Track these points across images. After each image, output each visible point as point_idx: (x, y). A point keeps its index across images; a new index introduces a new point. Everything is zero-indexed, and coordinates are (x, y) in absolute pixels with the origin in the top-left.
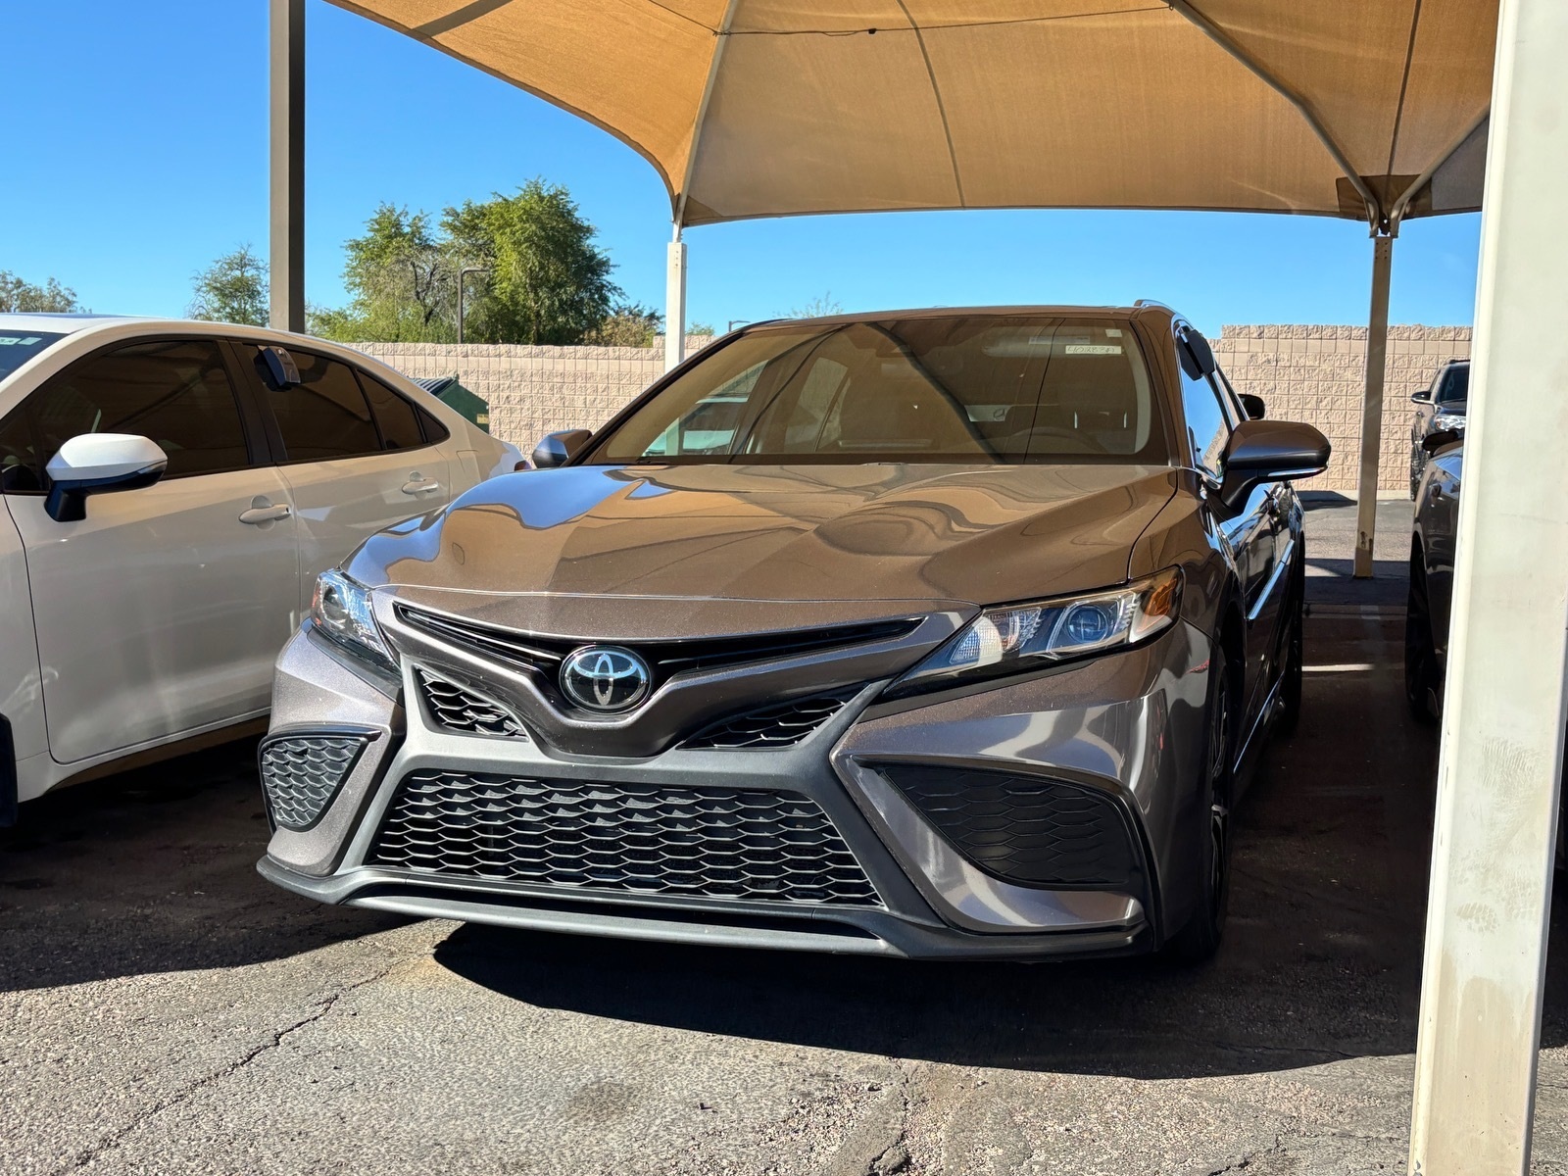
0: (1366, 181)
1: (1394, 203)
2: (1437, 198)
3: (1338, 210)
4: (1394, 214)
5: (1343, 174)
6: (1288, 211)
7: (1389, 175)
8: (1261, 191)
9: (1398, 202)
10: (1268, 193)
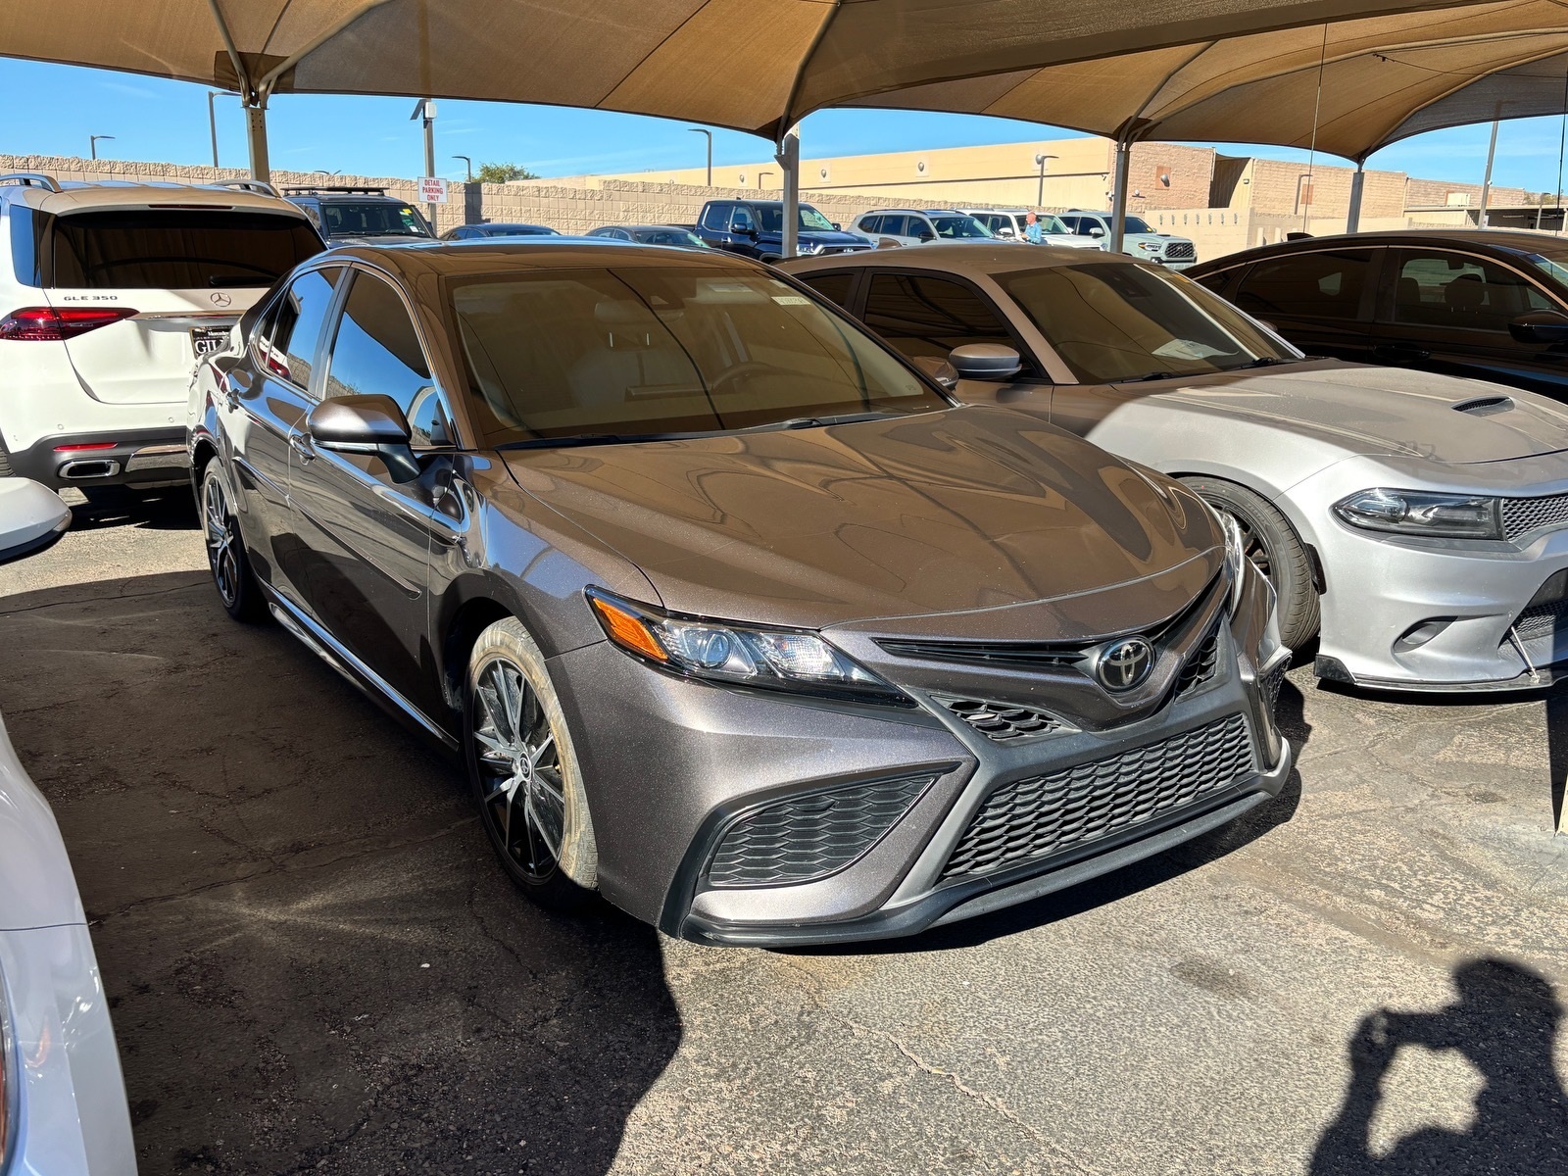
0: (241, 56)
1: (261, 78)
2: (298, 80)
3: (213, 79)
4: (262, 88)
5: (225, 48)
6: (169, 76)
7: (262, 54)
8: (149, 55)
9: (265, 78)
10: (154, 57)
